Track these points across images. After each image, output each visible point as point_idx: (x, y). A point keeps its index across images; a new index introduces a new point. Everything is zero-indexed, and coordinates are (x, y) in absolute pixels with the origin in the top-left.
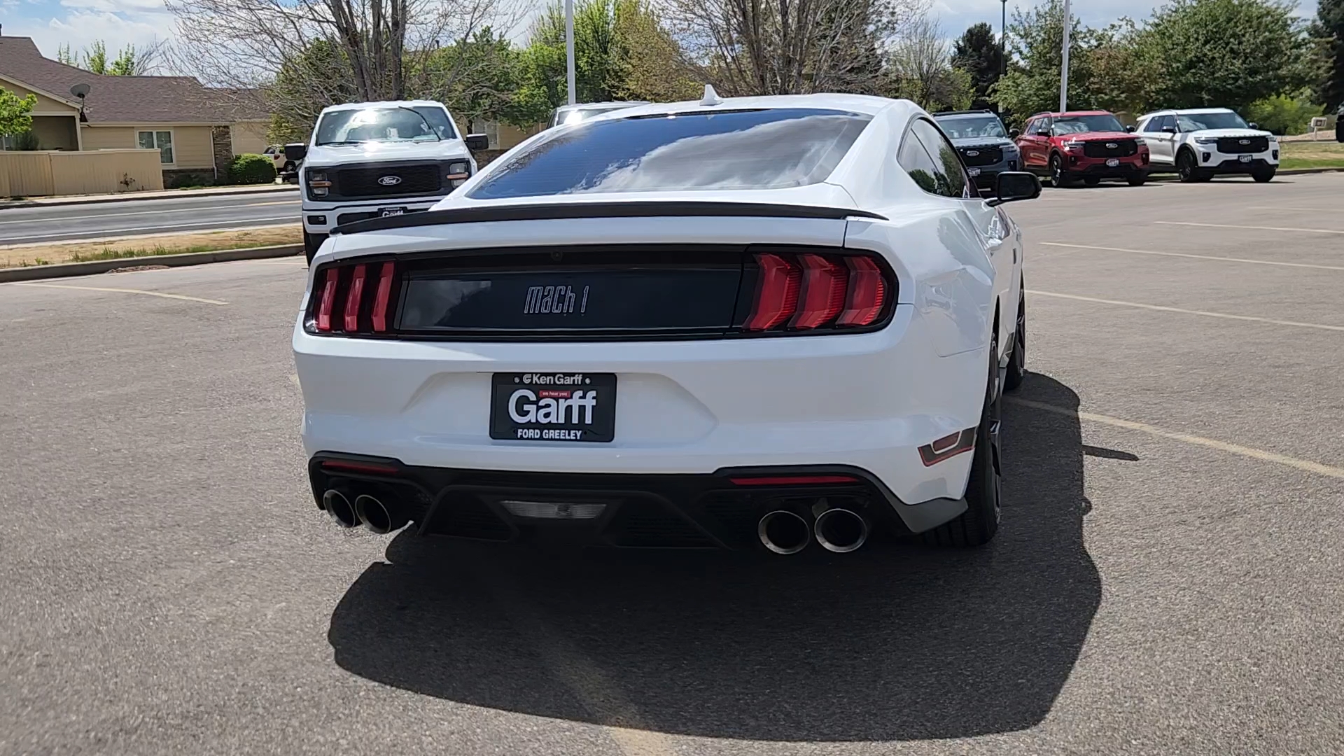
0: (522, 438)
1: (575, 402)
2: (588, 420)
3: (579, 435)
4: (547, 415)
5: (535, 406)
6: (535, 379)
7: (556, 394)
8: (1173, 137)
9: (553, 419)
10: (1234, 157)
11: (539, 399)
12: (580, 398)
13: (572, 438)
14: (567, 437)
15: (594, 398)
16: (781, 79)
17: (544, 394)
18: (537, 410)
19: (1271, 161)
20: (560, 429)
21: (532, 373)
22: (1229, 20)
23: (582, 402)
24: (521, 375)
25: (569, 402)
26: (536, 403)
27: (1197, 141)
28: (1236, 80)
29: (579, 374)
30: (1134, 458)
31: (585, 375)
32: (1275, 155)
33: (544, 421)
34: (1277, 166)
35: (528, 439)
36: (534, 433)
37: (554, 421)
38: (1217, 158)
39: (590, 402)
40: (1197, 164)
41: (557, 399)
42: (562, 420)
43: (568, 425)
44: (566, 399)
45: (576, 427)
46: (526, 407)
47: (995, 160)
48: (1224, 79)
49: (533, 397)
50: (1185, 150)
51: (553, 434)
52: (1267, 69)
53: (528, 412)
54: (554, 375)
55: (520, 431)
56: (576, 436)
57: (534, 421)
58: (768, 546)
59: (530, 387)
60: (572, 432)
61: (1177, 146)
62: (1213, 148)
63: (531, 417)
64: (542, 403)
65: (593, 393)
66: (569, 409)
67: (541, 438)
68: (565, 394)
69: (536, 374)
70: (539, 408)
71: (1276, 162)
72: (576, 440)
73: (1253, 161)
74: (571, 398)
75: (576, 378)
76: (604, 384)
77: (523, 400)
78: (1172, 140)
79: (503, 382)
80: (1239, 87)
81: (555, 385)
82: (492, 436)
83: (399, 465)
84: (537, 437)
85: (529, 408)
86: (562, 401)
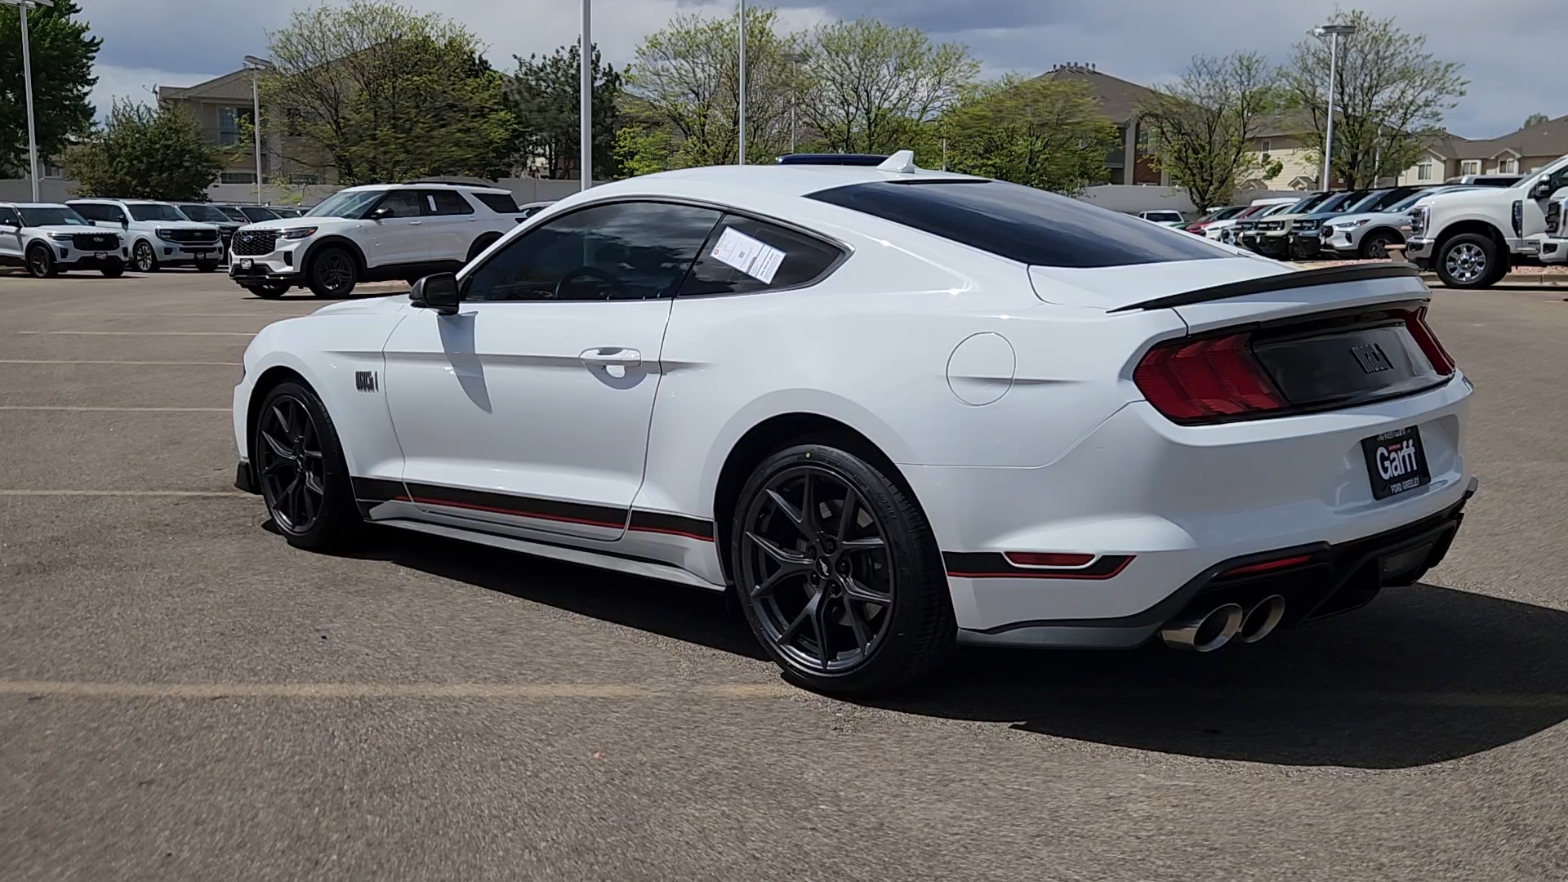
0: (1394, 494)
1: (1405, 452)
2: (1415, 468)
3: (1418, 480)
4: (1396, 468)
5: (1389, 462)
6: (1385, 435)
7: (1395, 447)
9: (1399, 471)
11: (1389, 453)
12: (1407, 447)
13: (1417, 485)
14: (1413, 485)
15: (1412, 446)
17: (1391, 448)
18: (1391, 465)
23: (1409, 451)
24: (1378, 436)
25: (1403, 453)
26: (1388, 458)
31: (1406, 429)
33: (1396, 474)
35: (1399, 492)
36: (1399, 487)
37: (1401, 473)
39: (1412, 450)
41: (1397, 451)
42: (1404, 471)
44: (1401, 450)
45: (1412, 475)
49: (1386, 454)
51: (1407, 484)
53: (1387, 468)
55: (1389, 487)
57: (1392, 476)
59: (1382, 443)
60: (1414, 479)
63: (1390, 473)
64: (1392, 458)
65: (1411, 442)
68: (1399, 446)
70: (1392, 462)
74: (1403, 448)
76: (1414, 435)
77: (1383, 458)
79: (1369, 445)
81: (1394, 441)
82: (1377, 497)
83: (1326, 546)
84: (1401, 489)
85: (1387, 464)
86: (1399, 452)
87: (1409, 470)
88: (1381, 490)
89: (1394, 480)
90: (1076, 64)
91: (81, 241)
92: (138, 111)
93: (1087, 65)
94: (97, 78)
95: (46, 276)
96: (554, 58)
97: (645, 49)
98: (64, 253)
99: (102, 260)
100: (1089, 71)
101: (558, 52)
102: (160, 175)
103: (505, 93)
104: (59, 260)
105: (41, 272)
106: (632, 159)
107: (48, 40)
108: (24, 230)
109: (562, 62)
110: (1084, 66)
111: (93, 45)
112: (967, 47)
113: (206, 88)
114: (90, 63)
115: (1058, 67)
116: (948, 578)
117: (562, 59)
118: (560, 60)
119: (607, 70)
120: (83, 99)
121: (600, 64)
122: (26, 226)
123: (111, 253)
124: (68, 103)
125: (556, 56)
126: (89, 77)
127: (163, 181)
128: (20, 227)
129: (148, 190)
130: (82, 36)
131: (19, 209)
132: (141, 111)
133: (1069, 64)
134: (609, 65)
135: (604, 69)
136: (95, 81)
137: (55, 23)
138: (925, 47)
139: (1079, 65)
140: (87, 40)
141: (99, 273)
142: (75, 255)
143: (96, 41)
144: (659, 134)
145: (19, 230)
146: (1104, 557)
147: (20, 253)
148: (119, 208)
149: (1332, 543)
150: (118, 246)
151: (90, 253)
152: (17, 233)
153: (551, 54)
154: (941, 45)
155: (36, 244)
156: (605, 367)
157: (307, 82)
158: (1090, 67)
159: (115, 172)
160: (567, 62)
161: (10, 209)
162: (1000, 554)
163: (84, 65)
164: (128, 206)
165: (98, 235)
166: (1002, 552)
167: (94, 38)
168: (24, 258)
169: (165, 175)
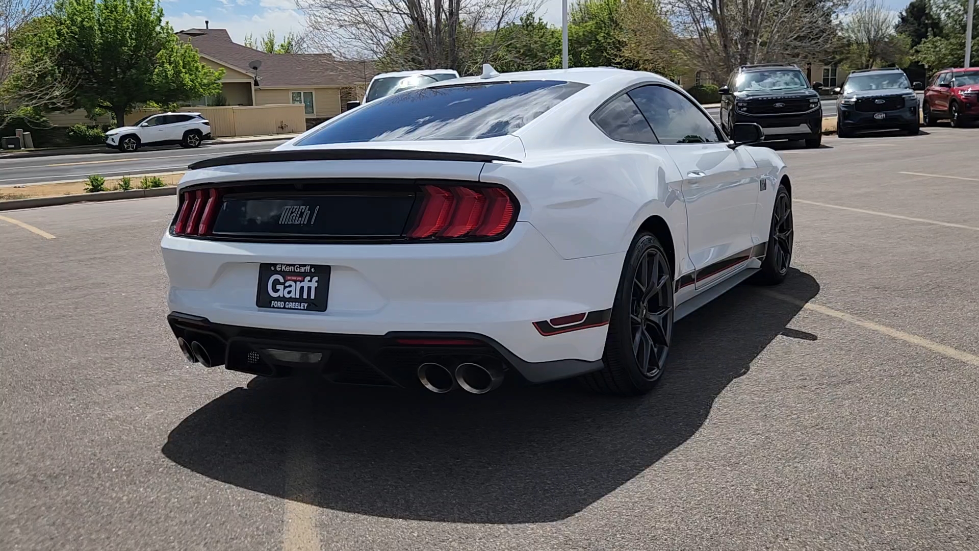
0: (274, 307)
1: (306, 284)
2: (313, 297)
3: (306, 306)
4: (289, 292)
5: (283, 286)
6: (283, 268)
7: (295, 278)
9: (292, 295)
11: (286, 281)
12: (309, 281)
13: (303, 308)
14: (299, 308)
15: (316, 282)
16: (741, 46)
17: (289, 278)
18: (284, 289)
20: (296, 302)
21: (282, 264)
23: (310, 284)
24: (275, 265)
25: (302, 284)
26: (283, 284)
29: (308, 265)
30: (814, 338)
31: (312, 266)
33: (287, 296)
35: (277, 308)
36: (281, 304)
37: (293, 296)
39: (314, 285)
41: (295, 282)
42: (298, 296)
43: (300, 300)
44: (301, 281)
45: (305, 301)
46: (278, 287)
47: (899, 107)
49: (282, 280)
51: (292, 305)
53: (279, 290)
54: (294, 265)
55: (273, 302)
56: (304, 307)
57: (282, 296)
58: (427, 387)
59: (280, 273)
60: (302, 304)
63: (280, 294)
64: (287, 284)
65: (316, 279)
66: (302, 288)
67: (284, 308)
68: (300, 278)
69: (284, 264)
70: (285, 287)
72: (304, 310)
74: (304, 281)
75: (306, 268)
76: (323, 272)
77: (276, 282)
79: (266, 270)
81: (294, 272)
82: (258, 305)
84: (282, 307)
86: (298, 283)
87: (305, 296)
88: (264, 301)
149: (211, 321)
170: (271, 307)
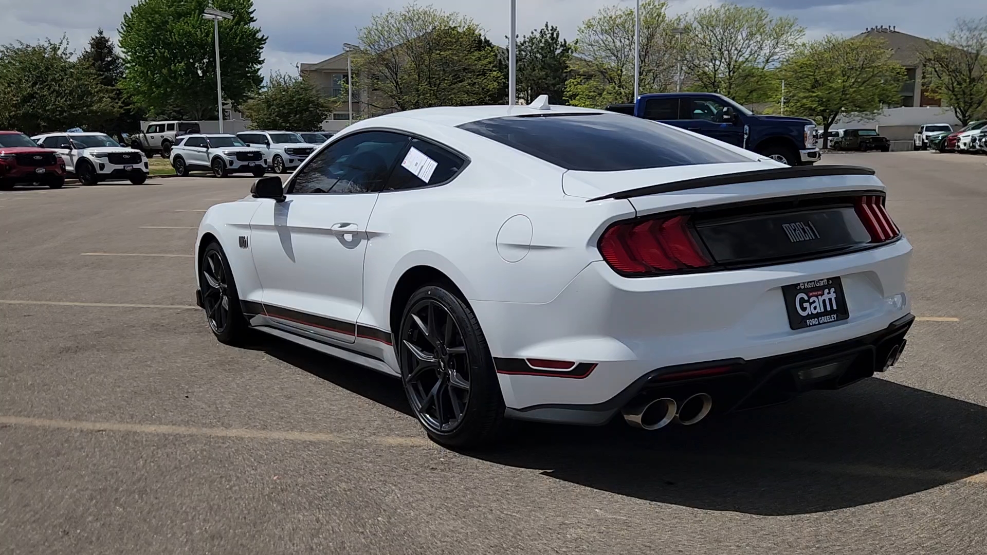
0: (810, 326)
1: (826, 297)
2: (835, 308)
3: (835, 317)
4: (815, 308)
5: (808, 304)
6: (806, 285)
7: (816, 293)
8: (71, 152)
9: (818, 310)
10: (121, 167)
11: (809, 297)
12: (828, 294)
13: (834, 320)
14: (831, 320)
15: (834, 292)
17: (811, 294)
18: (810, 306)
19: (145, 170)
20: (826, 316)
21: (803, 283)
22: (47, 69)
23: (829, 296)
24: (799, 284)
25: (823, 297)
26: (808, 301)
27: (93, 155)
28: (61, 113)
29: (825, 278)
31: (828, 280)
32: (146, 165)
33: (815, 312)
34: (148, 173)
35: (813, 325)
36: (815, 321)
37: (819, 311)
38: (110, 168)
39: (833, 296)
40: (96, 172)
41: (817, 296)
42: (823, 310)
44: (821, 295)
48: (53, 111)
49: (806, 298)
50: (83, 161)
51: (824, 319)
52: (84, 105)
53: (806, 308)
54: (814, 281)
55: (808, 321)
57: (810, 313)
59: (805, 291)
60: (832, 316)
61: (75, 159)
62: (105, 160)
63: (808, 311)
65: (833, 290)
66: (824, 301)
67: (819, 324)
68: (820, 293)
69: (806, 282)
70: (811, 304)
71: (147, 170)
73: (134, 170)
74: (824, 294)
75: (824, 281)
76: (835, 283)
77: (802, 301)
78: (70, 154)
79: (789, 291)
80: (65, 118)
81: (815, 289)
82: (792, 328)
83: (742, 362)
84: (817, 323)
85: (806, 305)
86: (820, 297)
88: (797, 322)
89: (811, 316)
90: (882, 26)
91: (241, 156)
92: (284, 78)
93: (890, 27)
94: (264, 59)
95: (222, 177)
96: (530, 37)
97: (583, 29)
98: (231, 163)
99: (252, 167)
100: (891, 31)
101: (532, 33)
102: (295, 116)
103: (500, 60)
104: (229, 167)
105: (219, 174)
106: (574, 99)
107: (238, 38)
108: (211, 150)
109: (535, 40)
110: (888, 28)
111: (263, 40)
112: (797, 19)
113: (325, 63)
114: (261, 51)
115: (869, 29)
116: (498, 374)
117: (535, 38)
118: (534, 38)
119: (563, 43)
120: (257, 72)
121: (559, 39)
122: (211, 148)
123: (257, 163)
124: (249, 75)
125: (531, 35)
126: (260, 59)
127: (297, 119)
128: (208, 148)
129: (288, 125)
130: (256, 36)
131: (209, 138)
132: (286, 78)
133: (877, 27)
134: (565, 40)
135: (561, 42)
136: (263, 61)
137: (242, 29)
138: (767, 20)
139: (883, 28)
140: (260, 37)
141: (251, 174)
142: (238, 164)
143: (264, 38)
144: (592, 82)
145: (207, 150)
146: (580, 364)
147: (208, 164)
148: (265, 136)
149: (746, 359)
150: (262, 159)
151: (246, 163)
152: (207, 152)
153: (528, 35)
154: (778, 19)
155: (217, 158)
156: (343, 235)
157: (381, 58)
158: (892, 29)
159: (270, 115)
160: (538, 39)
161: (203, 138)
162: (523, 360)
163: (257, 52)
164: (270, 135)
165: (250, 152)
166: (525, 358)
167: (263, 36)
168: (210, 166)
169: (298, 116)
170: (808, 326)
